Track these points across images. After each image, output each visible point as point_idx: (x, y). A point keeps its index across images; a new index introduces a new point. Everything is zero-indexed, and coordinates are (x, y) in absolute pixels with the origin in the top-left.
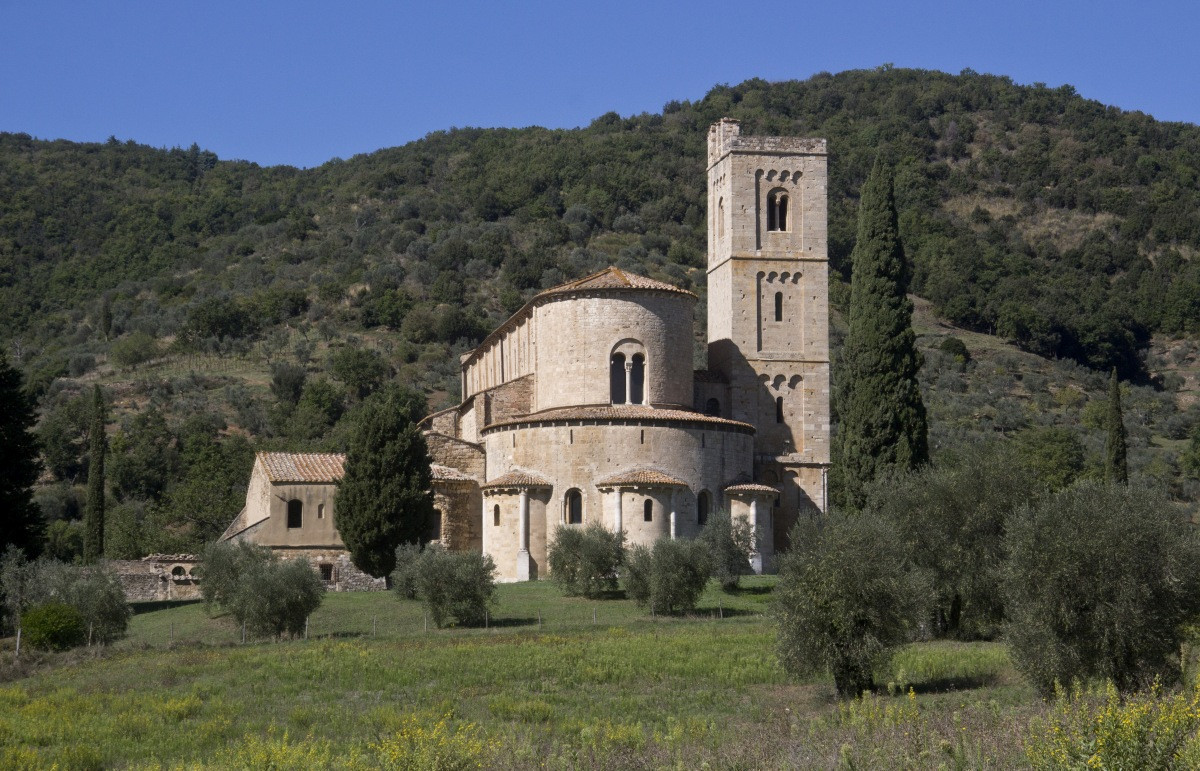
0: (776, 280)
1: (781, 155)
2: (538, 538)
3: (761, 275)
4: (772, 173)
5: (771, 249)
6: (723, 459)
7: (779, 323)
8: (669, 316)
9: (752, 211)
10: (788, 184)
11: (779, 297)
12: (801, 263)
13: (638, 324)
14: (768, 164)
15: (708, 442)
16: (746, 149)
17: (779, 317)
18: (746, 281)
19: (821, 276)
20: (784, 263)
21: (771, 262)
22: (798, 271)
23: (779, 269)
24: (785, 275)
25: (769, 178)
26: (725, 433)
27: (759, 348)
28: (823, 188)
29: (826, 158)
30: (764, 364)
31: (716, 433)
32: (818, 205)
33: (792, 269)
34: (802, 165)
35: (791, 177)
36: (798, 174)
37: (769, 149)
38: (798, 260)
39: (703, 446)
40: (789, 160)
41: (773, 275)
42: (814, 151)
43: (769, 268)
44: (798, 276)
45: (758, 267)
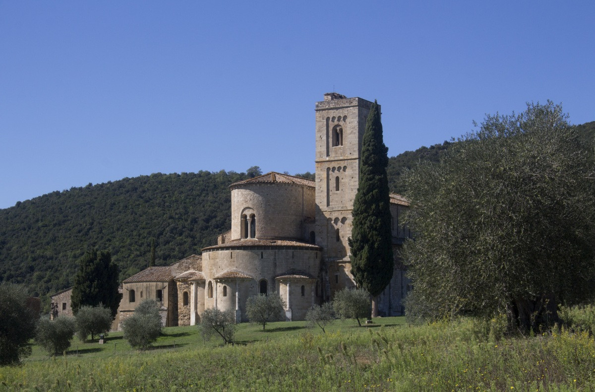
0: (336, 171)
1: (337, 109)
2: (201, 305)
3: (328, 169)
4: (334, 118)
5: (333, 155)
6: (275, 263)
7: (337, 192)
8: (267, 195)
9: (324, 138)
10: (341, 123)
11: (337, 179)
12: (346, 161)
13: (251, 200)
14: (332, 114)
15: (265, 256)
16: (322, 108)
17: (337, 189)
18: (322, 173)
19: (355, 167)
20: (339, 162)
21: (333, 162)
22: (345, 165)
23: (336, 165)
24: (339, 168)
25: (333, 121)
26: (277, 251)
27: (328, 205)
28: (356, 122)
29: (357, 107)
30: (329, 212)
31: (270, 251)
32: (354, 131)
33: (342, 164)
34: (346, 112)
35: (342, 119)
36: (345, 118)
37: (332, 107)
38: (345, 160)
39: (262, 257)
40: (341, 111)
41: (334, 169)
42: (352, 105)
43: (331, 165)
44: (345, 168)
45: (327, 165)
